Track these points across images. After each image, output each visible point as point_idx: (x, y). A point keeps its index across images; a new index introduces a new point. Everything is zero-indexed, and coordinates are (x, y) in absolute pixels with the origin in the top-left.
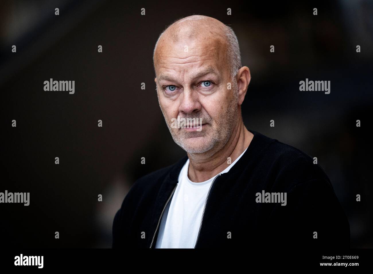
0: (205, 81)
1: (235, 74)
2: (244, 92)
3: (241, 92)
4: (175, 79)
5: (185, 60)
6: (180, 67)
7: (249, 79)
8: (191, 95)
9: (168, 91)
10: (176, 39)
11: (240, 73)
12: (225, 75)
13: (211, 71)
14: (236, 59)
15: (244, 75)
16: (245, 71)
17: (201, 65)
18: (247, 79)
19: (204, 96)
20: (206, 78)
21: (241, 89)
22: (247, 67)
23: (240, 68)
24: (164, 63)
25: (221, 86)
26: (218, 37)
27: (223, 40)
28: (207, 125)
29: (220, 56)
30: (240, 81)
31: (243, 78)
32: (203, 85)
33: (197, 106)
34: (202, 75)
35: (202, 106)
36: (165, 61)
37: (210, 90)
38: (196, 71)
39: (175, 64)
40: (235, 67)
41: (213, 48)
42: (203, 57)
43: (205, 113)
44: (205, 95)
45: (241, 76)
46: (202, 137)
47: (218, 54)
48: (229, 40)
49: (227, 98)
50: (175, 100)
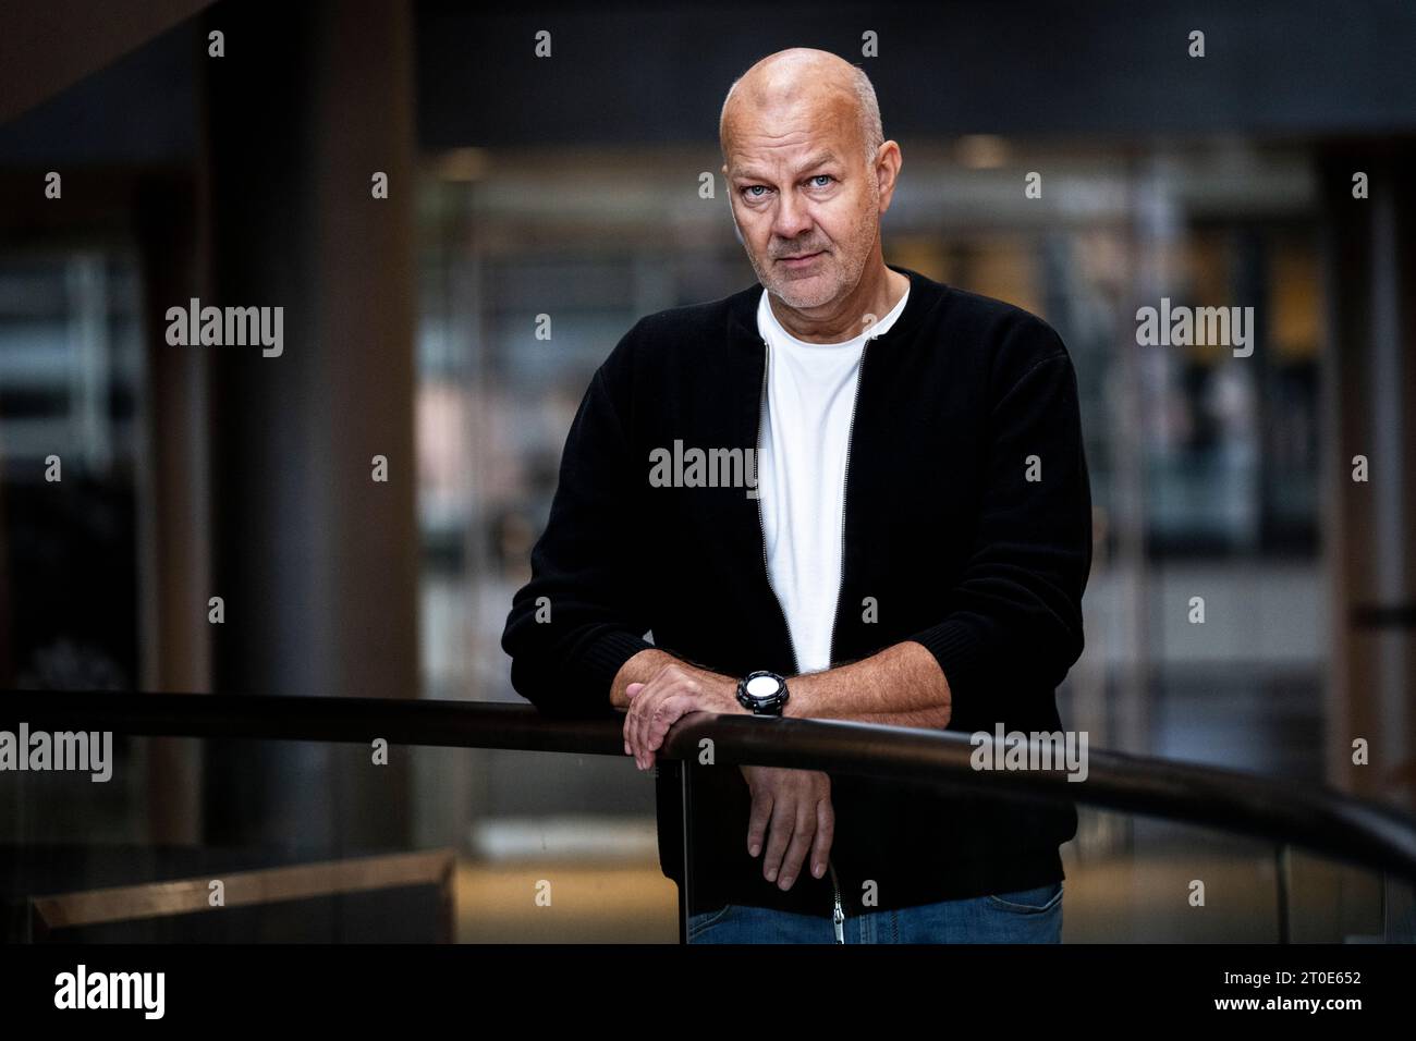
0: (817, 177)
1: (872, 157)
2: (890, 189)
3: (884, 188)
4: (763, 176)
5: (781, 140)
6: (772, 154)
7: (899, 165)
8: (794, 204)
9: (751, 195)
10: (762, 102)
11: (881, 156)
12: (854, 165)
13: (828, 158)
14: (873, 130)
15: (889, 156)
16: (891, 150)
17: (811, 148)
18: (894, 163)
19: (815, 204)
20: (822, 170)
21: (885, 183)
22: (894, 143)
23: (880, 145)
24: (742, 147)
25: (847, 183)
26: (838, 92)
27: (848, 97)
28: (825, 255)
29: (844, 129)
30: (881, 168)
31: (887, 162)
32: (814, 183)
33: (806, 224)
34: (814, 166)
35: (814, 221)
36: (744, 143)
37: (826, 192)
38: (801, 160)
39: (764, 149)
40: (871, 145)
41: (831, 114)
42: (813, 134)
43: (819, 232)
44: (819, 202)
45: (884, 158)
46: (816, 278)
47: (840, 125)
48: (860, 96)
49: (859, 205)
50: (764, 211)
